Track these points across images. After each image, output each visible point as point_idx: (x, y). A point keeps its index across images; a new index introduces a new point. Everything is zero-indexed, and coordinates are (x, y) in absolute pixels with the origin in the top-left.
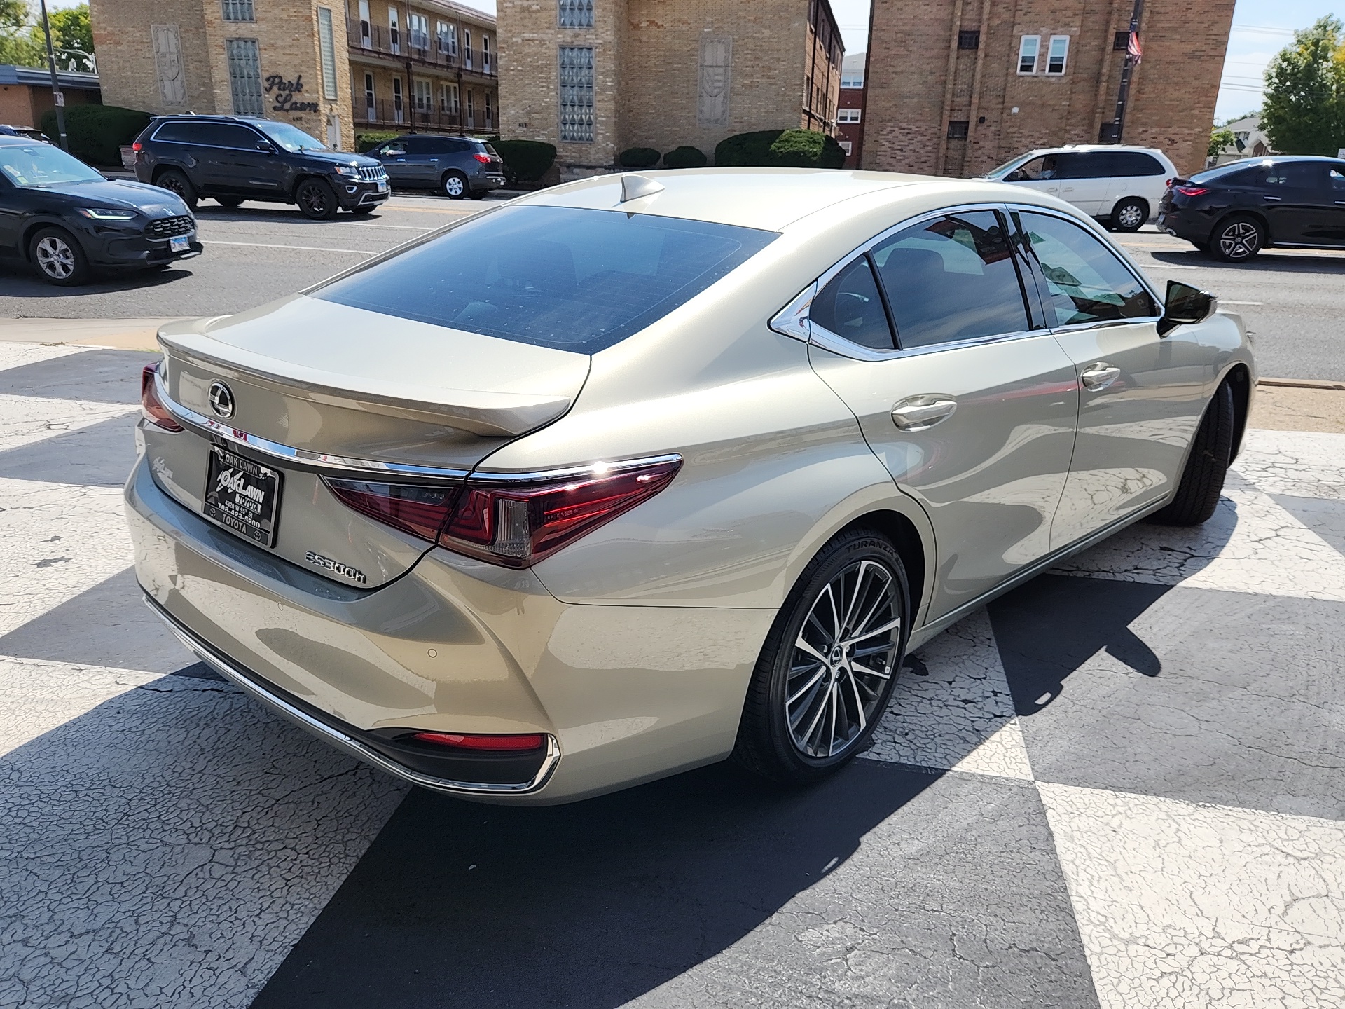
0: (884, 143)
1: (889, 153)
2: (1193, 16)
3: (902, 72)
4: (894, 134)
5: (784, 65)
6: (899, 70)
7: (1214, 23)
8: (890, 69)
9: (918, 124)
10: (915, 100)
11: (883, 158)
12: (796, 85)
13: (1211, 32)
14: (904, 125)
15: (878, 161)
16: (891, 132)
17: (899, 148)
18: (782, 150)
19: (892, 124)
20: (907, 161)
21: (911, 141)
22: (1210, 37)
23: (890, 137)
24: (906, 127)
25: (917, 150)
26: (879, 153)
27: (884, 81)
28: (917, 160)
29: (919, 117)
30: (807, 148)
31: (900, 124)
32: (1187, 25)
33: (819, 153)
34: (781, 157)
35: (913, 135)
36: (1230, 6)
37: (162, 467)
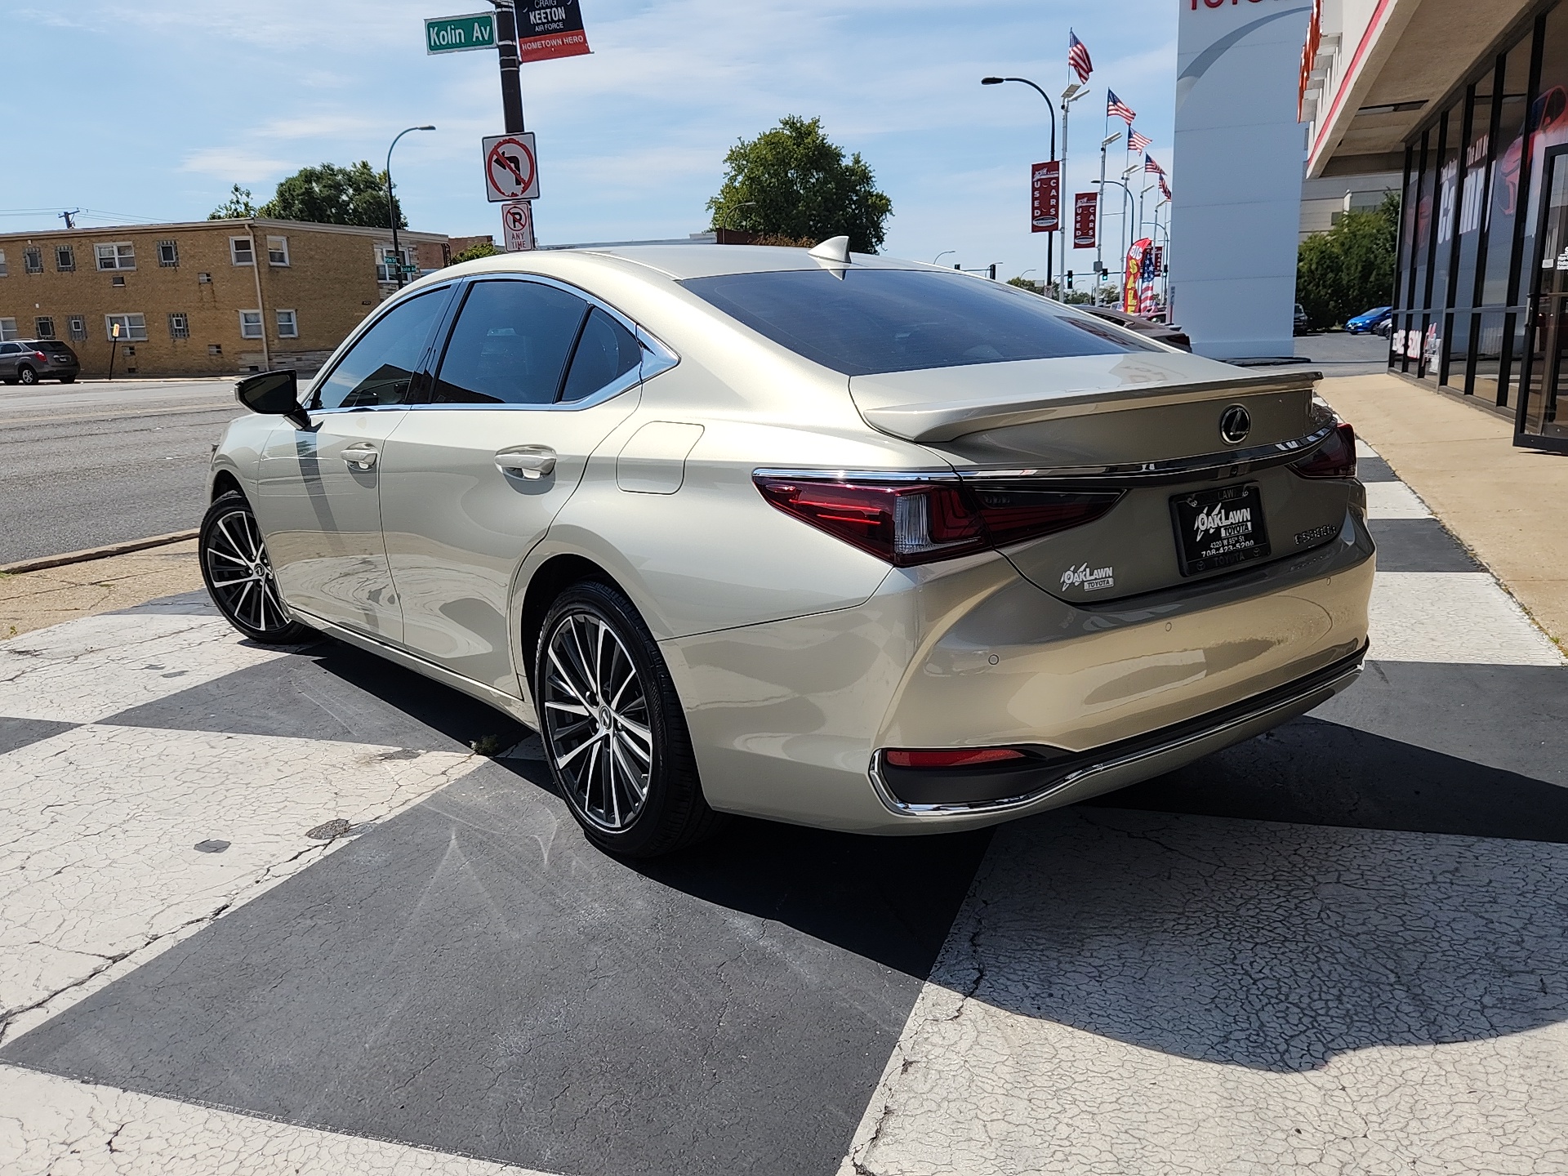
37: (1085, 575)
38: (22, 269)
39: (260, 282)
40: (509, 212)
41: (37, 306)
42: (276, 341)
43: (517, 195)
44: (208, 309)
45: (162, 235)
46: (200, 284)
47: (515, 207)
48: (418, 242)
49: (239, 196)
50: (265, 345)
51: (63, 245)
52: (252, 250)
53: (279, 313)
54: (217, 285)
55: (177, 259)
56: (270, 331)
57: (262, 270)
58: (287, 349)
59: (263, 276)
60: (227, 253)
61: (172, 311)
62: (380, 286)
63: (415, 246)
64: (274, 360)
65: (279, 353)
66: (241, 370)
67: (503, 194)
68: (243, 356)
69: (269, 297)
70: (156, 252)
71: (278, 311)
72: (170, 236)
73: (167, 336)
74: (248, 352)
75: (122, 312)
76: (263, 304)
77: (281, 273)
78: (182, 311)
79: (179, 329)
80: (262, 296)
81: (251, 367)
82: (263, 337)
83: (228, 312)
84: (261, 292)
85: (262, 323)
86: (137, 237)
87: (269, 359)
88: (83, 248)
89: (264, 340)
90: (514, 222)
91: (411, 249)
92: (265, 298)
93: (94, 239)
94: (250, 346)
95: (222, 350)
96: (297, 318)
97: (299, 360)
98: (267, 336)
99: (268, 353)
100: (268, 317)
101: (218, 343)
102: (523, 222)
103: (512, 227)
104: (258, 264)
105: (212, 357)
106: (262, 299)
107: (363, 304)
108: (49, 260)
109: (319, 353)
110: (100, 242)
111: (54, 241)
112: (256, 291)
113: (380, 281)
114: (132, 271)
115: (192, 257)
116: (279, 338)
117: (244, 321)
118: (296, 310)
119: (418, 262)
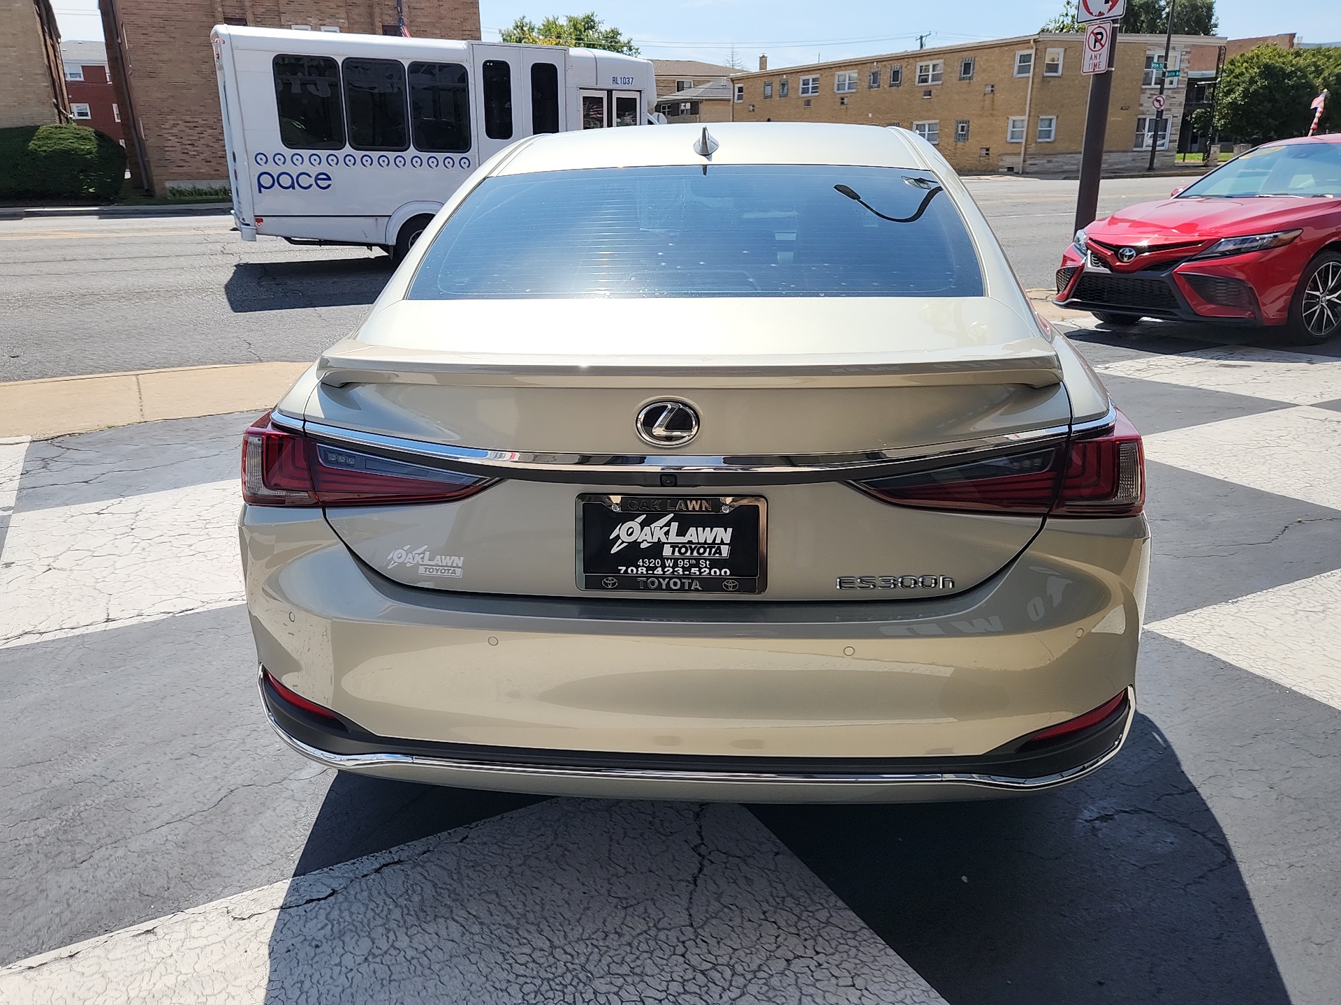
0: (171, 138)
1: (178, 149)
2: (446, 12)
3: (170, 61)
4: (178, 128)
5: (15, 51)
6: (165, 58)
7: (465, 20)
8: (155, 57)
9: (205, 117)
10: (193, 91)
11: (173, 154)
12: (37, 74)
13: (464, 28)
14: (188, 118)
15: (168, 158)
16: (175, 125)
17: (190, 142)
18: (44, 148)
19: (174, 117)
20: (202, 156)
21: (202, 135)
22: (464, 33)
23: (175, 131)
24: (191, 120)
25: (211, 145)
26: (167, 149)
27: (152, 70)
28: (214, 155)
29: (202, 109)
30: (76, 145)
31: (184, 117)
32: (442, 21)
33: (94, 150)
34: (45, 157)
35: (202, 129)
36: (475, 5)
37: (422, 558)
38: (866, 85)
39: (1032, 91)
40: (1092, 32)
41: (870, 115)
42: (1033, 145)
43: (1103, 14)
44: (987, 116)
45: (966, 53)
46: (985, 94)
47: (1099, 27)
48: (1193, 45)
49: (1069, 9)
50: (1023, 149)
51: (896, 66)
52: (1032, 63)
53: (1042, 119)
54: (997, 94)
55: (973, 74)
56: (1030, 136)
57: (1036, 81)
58: (1042, 152)
59: (1035, 86)
60: (1011, 66)
61: (960, 119)
62: (1143, 91)
63: (1189, 50)
64: (1029, 162)
65: (1033, 156)
66: (1000, 170)
67: (1091, 14)
68: (1004, 158)
69: (1036, 105)
70: (959, 68)
71: (1041, 117)
72: (971, 54)
73: (952, 140)
74: (1009, 154)
75: (925, 119)
76: (1030, 111)
77: (1052, 83)
78: (966, 119)
79: (962, 134)
80: (1030, 104)
81: (1009, 168)
82: (1023, 141)
83: (1000, 118)
84: (1031, 100)
85: (1025, 129)
86: (948, 55)
87: (1024, 161)
88: (909, 67)
89: (1024, 144)
90: (1096, 41)
91: (1184, 53)
92: (1033, 105)
93: (918, 59)
94: (1010, 149)
95: (990, 152)
96: (1057, 123)
97: (1049, 162)
98: (1026, 140)
99: (1025, 155)
100: (1031, 123)
101: (988, 147)
102: (1103, 42)
103: (1092, 48)
104: (1033, 75)
105: (981, 158)
106: (1030, 107)
107: (1122, 109)
108: (886, 78)
109: (1069, 155)
110: (922, 61)
111: (891, 62)
112: (1026, 100)
113: (1143, 87)
114: (938, 85)
115: (984, 70)
116: (1036, 142)
117: (1012, 126)
118: (1057, 117)
119: (1188, 65)
